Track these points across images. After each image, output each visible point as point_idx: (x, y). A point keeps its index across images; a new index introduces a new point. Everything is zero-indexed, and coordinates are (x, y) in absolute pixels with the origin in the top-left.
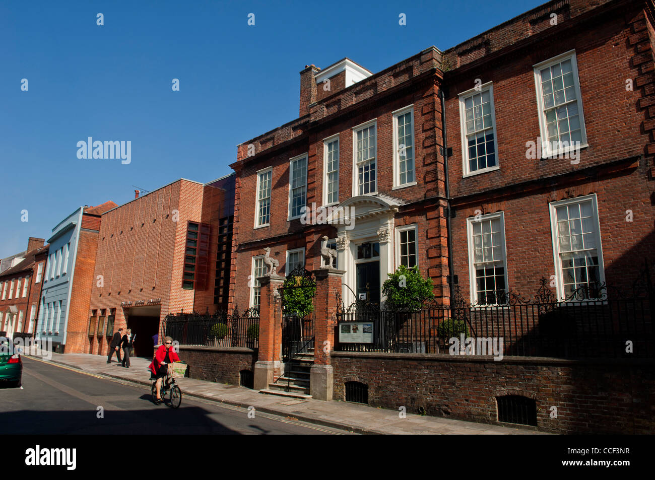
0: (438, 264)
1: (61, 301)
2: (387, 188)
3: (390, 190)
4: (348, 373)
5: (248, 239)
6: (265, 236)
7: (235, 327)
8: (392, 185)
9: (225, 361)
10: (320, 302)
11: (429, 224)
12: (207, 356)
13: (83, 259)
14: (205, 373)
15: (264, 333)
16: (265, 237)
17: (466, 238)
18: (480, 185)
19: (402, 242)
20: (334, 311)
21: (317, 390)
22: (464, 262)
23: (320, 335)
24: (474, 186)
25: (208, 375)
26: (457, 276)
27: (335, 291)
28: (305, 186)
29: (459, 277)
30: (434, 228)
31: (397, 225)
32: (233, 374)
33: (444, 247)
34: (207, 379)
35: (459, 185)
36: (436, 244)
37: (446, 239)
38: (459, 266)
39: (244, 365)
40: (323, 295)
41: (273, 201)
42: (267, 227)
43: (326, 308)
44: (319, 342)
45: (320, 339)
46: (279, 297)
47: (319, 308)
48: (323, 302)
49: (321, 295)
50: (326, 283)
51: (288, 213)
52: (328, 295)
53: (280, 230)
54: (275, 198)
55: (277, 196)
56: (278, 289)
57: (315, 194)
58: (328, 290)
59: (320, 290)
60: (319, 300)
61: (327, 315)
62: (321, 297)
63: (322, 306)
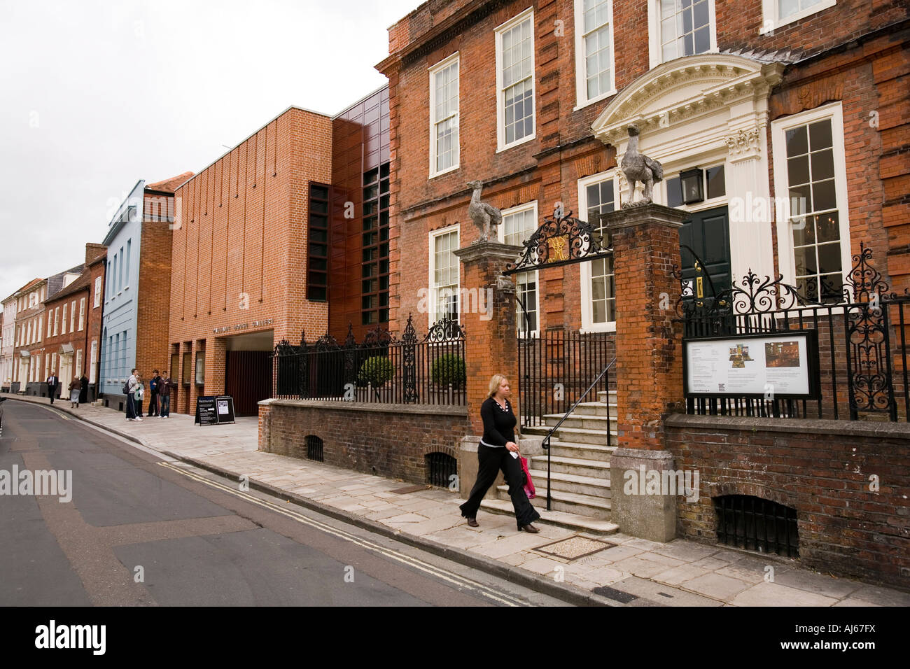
1: (125, 332)
2: (744, 33)
3: (755, 35)
4: (723, 472)
5: (419, 200)
6: (453, 189)
7: (409, 361)
8: (760, 23)
9: (392, 431)
11: (879, 95)
12: (354, 420)
13: (151, 265)
14: (353, 455)
15: (478, 374)
16: (453, 192)
19: (790, 155)
20: (668, 313)
21: (633, 511)
23: (631, 376)
25: (358, 460)
27: (667, 262)
28: (531, 77)
31: (776, 114)
32: (411, 460)
34: (358, 468)
39: (434, 442)
40: (637, 273)
41: (464, 119)
42: (454, 172)
43: (647, 308)
44: (629, 393)
45: (632, 384)
46: (509, 291)
47: (625, 308)
48: (636, 293)
49: (630, 276)
50: (644, 243)
51: (496, 137)
52: (651, 272)
53: (482, 174)
54: (468, 114)
55: (472, 108)
56: (504, 274)
57: (557, 83)
58: (652, 259)
59: (625, 262)
60: (624, 287)
61: (650, 323)
62: (630, 278)
63: (635, 301)
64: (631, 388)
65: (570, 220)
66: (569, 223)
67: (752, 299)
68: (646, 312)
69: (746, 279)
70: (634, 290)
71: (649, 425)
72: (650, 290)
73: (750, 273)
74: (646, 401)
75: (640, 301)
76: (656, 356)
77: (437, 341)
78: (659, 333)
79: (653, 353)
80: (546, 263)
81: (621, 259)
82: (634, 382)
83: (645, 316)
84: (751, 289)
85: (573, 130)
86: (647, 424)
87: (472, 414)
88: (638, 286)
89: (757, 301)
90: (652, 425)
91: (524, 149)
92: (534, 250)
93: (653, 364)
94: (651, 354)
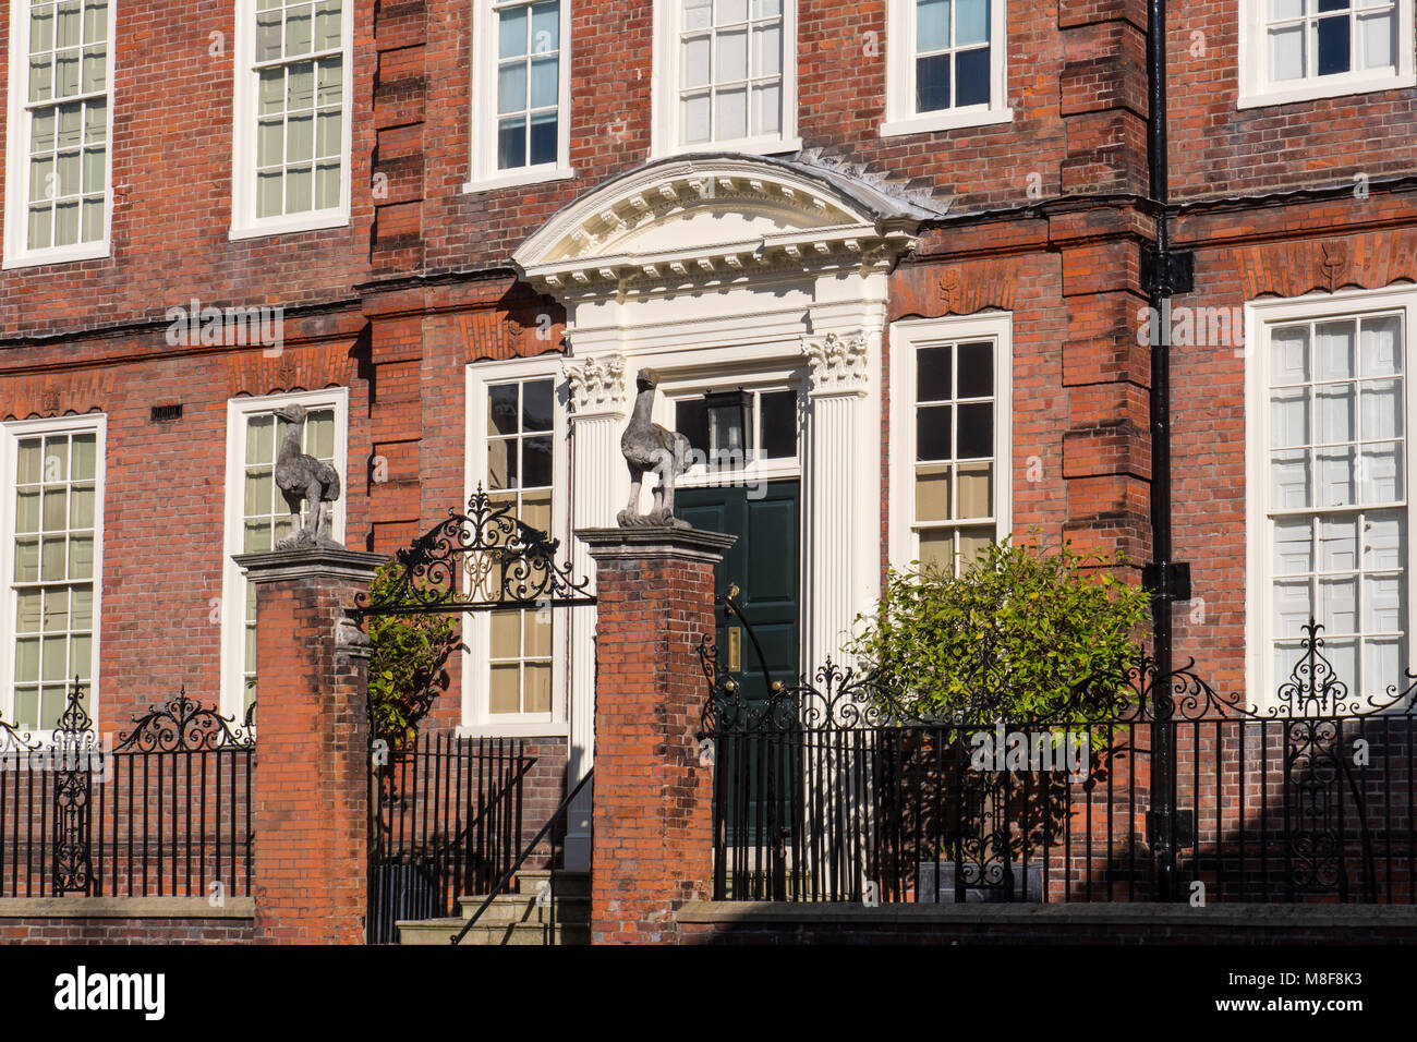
0: (1109, 508)
2: (850, 123)
3: (871, 135)
7: (74, 794)
8: (881, 111)
10: (620, 678)
11: (1071, 318)
15: (284, 825)
17: (1240, 393)
18: (1321, 152)
19: (923, 394)
20: (690, 721)
22: (1224, 507)
23: (620, 833)
24: (1291, 156)
26: (1186, 566)
27: (693, 628)
29: (1193, 571)
30: (1096, 340)
31: (900, 310)
33: (1138, 431)
35: (1219, 142)
36: (1104, 416)
37: (1144, 395)
38: (1198, 524)
40: (639, 647)
41: (128, 118)
42: (91, 264)
43: (656, 710)
44: (617, 862)
45: (621, 847)
46: (359, 651)
47: (614, 709)
48: (637, 682)
49: (626, 649)
50: (655, 593)
51: (229, 194)
52: (666, 647)
53: (182, 288)
54: (140, 108)
55: (155, 95)
56: (349, 613)
57: (422, 110)
58: (669, 623)
59: (619, 624)
60: (615, 668)
61: (661, 739)
62: (626, 654)
63: (634, 697)
64: (620, 854)
65: (505, 521)
66: (503, 527)
67: (830, 706)
68: (654, 718)
69: (822, 671)
70: (634, 677)
71: (650, 920)
72: (662, 679)
73: (829, 663)
74: (646, 877)
75: (643, 698)
76: (667, 798)
77: (157, 749)
78: (674, 756)
79: (663, 792)
80: (448, 601)
81: (612, 617)
82: (626, 844)
83: (653, 725)
84: (829, 688)
85: (458, 240)
86: (646, 918)
87: (267, 912)
88: (641, 669)
89: (837, 709)
90: (656, 920)
91: (311, 246)
92: (422, 571)
93: (661, 812)
94: (659, 793)
